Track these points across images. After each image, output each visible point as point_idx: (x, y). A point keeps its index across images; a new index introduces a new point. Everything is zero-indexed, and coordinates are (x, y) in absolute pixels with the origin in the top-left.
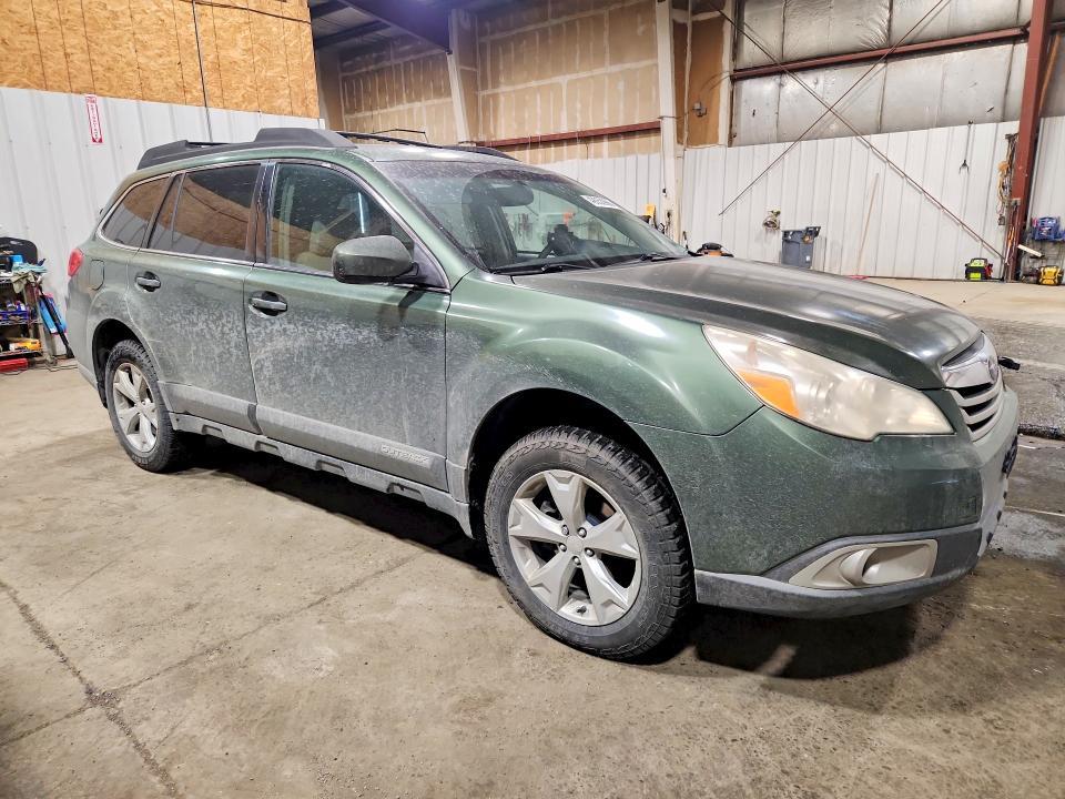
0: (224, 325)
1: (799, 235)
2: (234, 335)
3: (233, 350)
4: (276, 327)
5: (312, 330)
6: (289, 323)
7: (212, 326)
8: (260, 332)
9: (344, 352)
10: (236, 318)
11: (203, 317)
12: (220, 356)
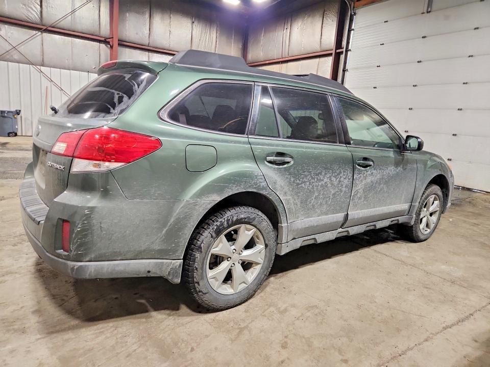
0: (341, 177)
1: (11, 114)
2: (346, 181)
3: (344, 189)
4: (369, 173)
5: (383, 171)
6: (374, 170)
7: (334, 179)
8: (360, 177)
9: (392, 177)
10: (349, 172)
11: (328, 176)
12: (334, 194)
